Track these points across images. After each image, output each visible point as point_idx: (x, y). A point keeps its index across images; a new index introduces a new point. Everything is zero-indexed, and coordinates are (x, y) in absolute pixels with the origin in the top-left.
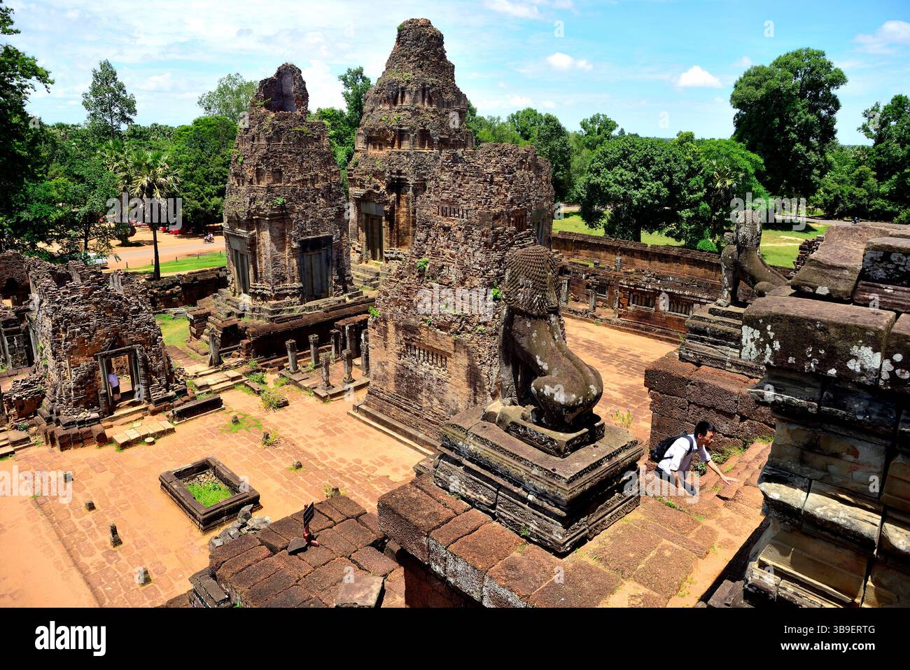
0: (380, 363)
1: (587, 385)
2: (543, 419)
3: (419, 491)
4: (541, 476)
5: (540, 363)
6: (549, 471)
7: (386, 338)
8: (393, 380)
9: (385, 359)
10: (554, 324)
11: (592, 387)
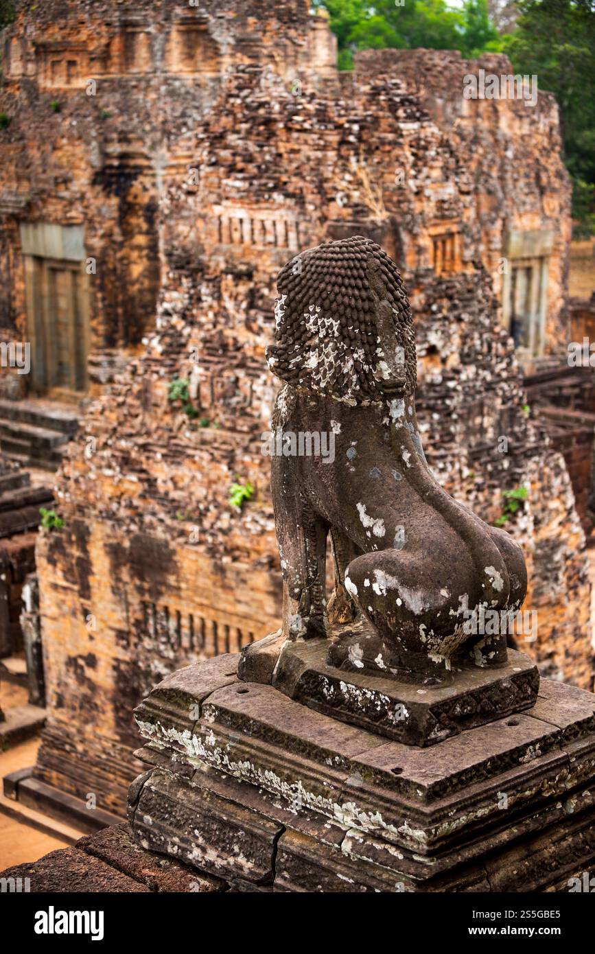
0: (72, 662)
1: (480, 568)
2: (379, 660)
3: (93, 860)
4: (368, 788)
5: (366, 521)
6: (387, 774)
7: (85, 591)
8: (109, 708)
9: (85, 647)
10: (398, 426)
11: (489, 570)
